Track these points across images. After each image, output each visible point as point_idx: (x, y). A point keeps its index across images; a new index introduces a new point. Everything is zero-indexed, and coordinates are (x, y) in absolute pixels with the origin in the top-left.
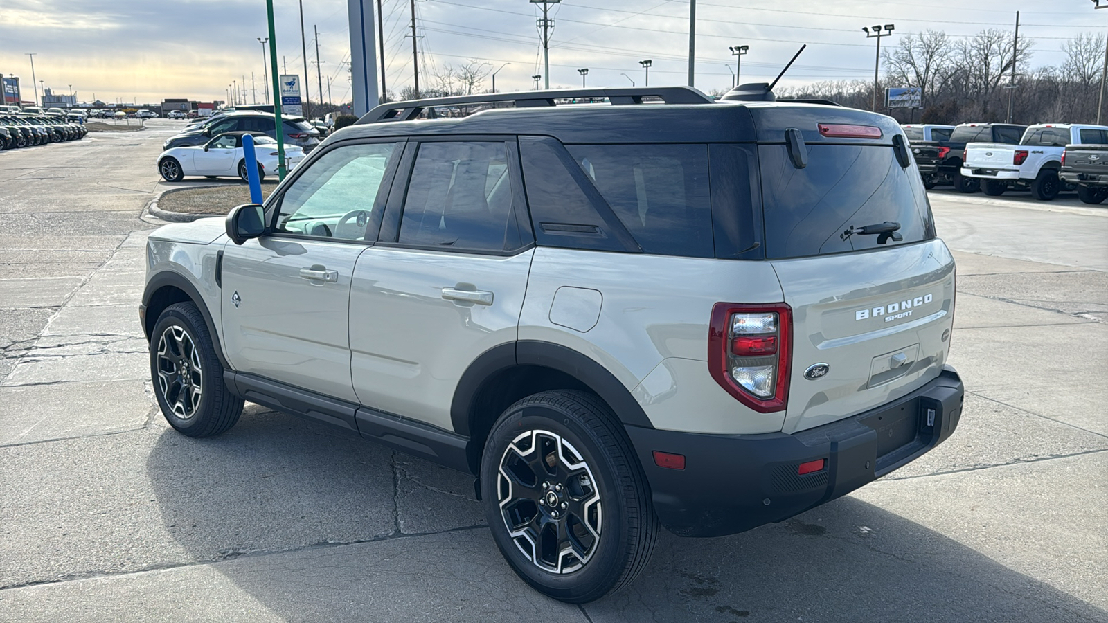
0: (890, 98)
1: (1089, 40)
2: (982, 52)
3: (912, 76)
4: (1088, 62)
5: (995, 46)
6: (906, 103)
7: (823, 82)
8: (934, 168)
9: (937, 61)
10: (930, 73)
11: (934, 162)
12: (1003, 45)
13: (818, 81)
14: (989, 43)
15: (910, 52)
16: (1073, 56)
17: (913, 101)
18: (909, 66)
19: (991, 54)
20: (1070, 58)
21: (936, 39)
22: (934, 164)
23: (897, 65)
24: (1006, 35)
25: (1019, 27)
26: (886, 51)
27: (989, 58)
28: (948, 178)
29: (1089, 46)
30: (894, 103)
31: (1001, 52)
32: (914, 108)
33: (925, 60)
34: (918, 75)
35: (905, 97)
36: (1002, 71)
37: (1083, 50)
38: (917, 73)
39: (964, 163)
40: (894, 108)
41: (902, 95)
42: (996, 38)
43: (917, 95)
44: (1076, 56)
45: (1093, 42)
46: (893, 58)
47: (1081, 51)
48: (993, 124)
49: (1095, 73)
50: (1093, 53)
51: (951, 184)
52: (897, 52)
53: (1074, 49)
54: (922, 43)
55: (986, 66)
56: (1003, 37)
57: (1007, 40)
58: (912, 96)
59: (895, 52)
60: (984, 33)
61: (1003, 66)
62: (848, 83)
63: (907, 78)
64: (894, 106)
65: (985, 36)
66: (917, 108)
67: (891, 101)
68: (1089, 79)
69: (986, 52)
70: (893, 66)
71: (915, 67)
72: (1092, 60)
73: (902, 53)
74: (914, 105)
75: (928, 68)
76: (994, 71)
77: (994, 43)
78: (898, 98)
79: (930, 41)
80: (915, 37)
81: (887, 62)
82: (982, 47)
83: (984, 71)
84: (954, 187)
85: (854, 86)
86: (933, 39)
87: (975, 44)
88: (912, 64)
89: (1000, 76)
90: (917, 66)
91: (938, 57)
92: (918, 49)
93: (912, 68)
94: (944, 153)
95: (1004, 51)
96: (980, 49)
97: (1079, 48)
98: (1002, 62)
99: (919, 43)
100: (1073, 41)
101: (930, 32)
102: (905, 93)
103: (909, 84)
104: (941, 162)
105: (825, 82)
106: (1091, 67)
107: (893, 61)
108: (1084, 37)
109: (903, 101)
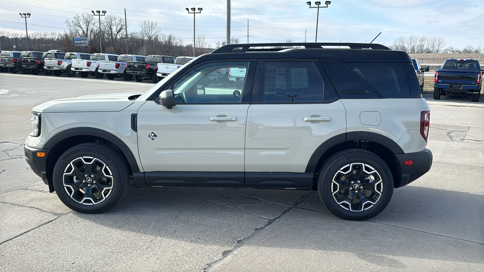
0: (75, 42)
1: (149, 23)
2: (108, 24)
3: (81, 32)
4: (149, 31)
5: (113, 22)
6: (82, 44)
7: (37, 32)
8: (145, 73)
9: (91, 26)
10: (88, 32)
11: (144, 70)
12: (116, 22)
13: (34, 32)
14: (111, 21)
15: (79, 22)
16: (144, 29)
17: (85, 44)
18: (79, 28)
19: (112, 25)
20: (142, 29)
21: (89, 17)
22: (144, 71)
23: (74, 27)
24: (117, 18)
25: (126, 15)
26: (68, 20)
27: (112, 27)
28: (149, 77)
29: (149, 25)
30: (77, 44)
31: (116, 25)
32: (86, 47)
33: (86, 26)
34: (84, 32)
35: (82, 42)
36: (118, 33)
37: (147, 27)
38: (83, 32)
39: (157, 71)
40: (78, 46)
41: (80, 40)
42: (113, 19)
43: (87, 41)
44: (145, 29)
45: (150, 23)
46: (71, 24)
47: (146, 27)
48: (162, 56)
49: (152, 36)
50: (151, 28)
51: (151, 79)
52: (73, 21)
53: (144, 26)
54: (83, 18)
55: (111, 30)
56: (116, 18)
57: (118, 20)
58: (85, 41)
59: (72, 21)
60: (108, 16)
61: (118, 31)
62: (49, 34)
63: (79, 33)
64: (77, 45)
65: (109, 17)
66: (88, 47)
67: (76, 43)
68: (151, 38)
69: (110, 24)
70: (72, 27)
71: (82, 28)
72: (151, 31)
73: (75, 22)
74: (86, 45)
75: (87, 30)
76: (114, 33)
77: (113, 20)
78: (79, 42)
79: (87, 18)
80: (80, 15)
81: (69, 26)
82: (108, 22)
83: (110, 32)
84: (152, 81)
85: (52, 35)
86: (88, 17)
87: (105, 21)
88: (80, 27)
89: (117, 35)
90: (83, 28)
91: (91, 25)
92: (82, 21)
93: (81, 29)
94: (148, 67)
95: (117, 24)
96: (108, 23)
97: (145, 25)
98: (117, 29)
99: (82, 18)
100: (143, 22)
101: (87, 14)
102: (82, 40)
103: (80, 36)
104: (147, 71)
105: (38, 32)
106: (151, 33)
107: (71, 25)
108: (147, 21)
109: (81, 43)
